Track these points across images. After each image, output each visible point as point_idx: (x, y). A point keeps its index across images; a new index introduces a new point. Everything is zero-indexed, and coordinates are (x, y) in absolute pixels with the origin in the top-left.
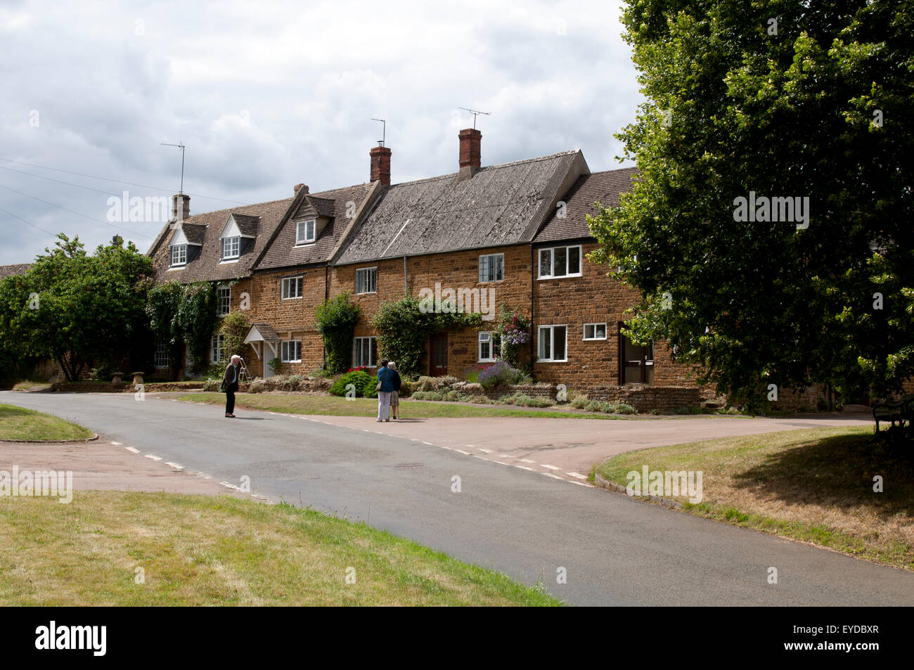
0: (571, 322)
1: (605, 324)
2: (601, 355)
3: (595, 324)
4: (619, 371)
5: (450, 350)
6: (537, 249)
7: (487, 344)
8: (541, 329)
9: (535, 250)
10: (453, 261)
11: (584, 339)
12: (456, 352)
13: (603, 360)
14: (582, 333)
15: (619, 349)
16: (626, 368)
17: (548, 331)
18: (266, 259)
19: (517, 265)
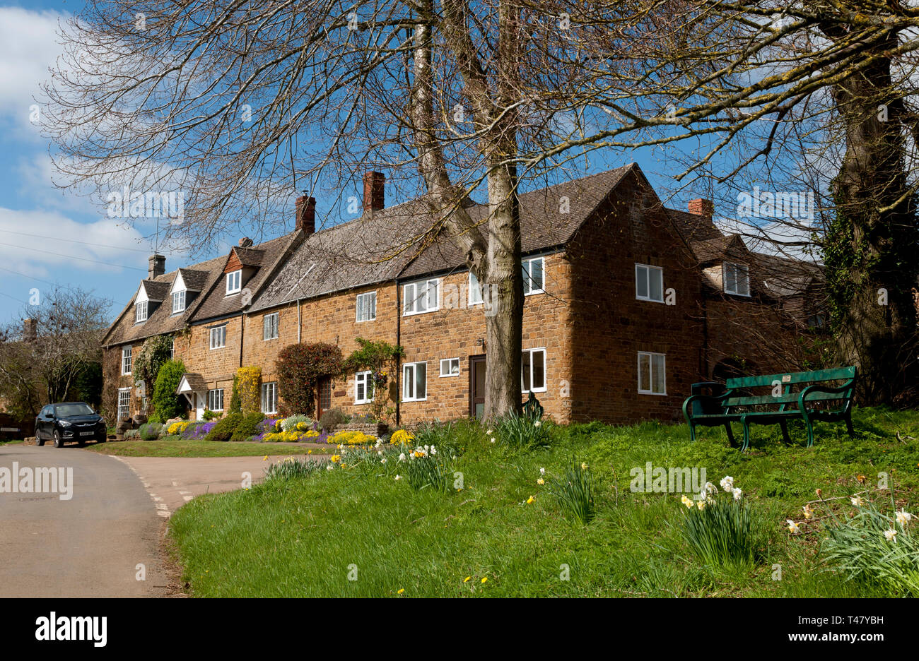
0: (430, 359)
1: (458, 358)
2: (455, 393)
3: (450, 360)
4: (470, 408)
5: (332, 392)
6: (403, 285)
7: (363, 385)
8: (406, 367)
9: (401, 286)
10: (335, 302)
11: (441, 376)
12: (337, 395)
13: (456, 397)
14: (439, 369)
15: (470, 385)
16: (477, 405)
17: (411, 369)
18: (202, 311)
19: (387, 302)
